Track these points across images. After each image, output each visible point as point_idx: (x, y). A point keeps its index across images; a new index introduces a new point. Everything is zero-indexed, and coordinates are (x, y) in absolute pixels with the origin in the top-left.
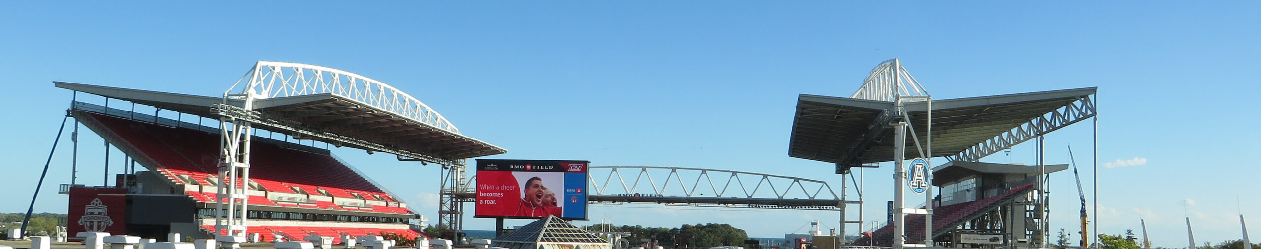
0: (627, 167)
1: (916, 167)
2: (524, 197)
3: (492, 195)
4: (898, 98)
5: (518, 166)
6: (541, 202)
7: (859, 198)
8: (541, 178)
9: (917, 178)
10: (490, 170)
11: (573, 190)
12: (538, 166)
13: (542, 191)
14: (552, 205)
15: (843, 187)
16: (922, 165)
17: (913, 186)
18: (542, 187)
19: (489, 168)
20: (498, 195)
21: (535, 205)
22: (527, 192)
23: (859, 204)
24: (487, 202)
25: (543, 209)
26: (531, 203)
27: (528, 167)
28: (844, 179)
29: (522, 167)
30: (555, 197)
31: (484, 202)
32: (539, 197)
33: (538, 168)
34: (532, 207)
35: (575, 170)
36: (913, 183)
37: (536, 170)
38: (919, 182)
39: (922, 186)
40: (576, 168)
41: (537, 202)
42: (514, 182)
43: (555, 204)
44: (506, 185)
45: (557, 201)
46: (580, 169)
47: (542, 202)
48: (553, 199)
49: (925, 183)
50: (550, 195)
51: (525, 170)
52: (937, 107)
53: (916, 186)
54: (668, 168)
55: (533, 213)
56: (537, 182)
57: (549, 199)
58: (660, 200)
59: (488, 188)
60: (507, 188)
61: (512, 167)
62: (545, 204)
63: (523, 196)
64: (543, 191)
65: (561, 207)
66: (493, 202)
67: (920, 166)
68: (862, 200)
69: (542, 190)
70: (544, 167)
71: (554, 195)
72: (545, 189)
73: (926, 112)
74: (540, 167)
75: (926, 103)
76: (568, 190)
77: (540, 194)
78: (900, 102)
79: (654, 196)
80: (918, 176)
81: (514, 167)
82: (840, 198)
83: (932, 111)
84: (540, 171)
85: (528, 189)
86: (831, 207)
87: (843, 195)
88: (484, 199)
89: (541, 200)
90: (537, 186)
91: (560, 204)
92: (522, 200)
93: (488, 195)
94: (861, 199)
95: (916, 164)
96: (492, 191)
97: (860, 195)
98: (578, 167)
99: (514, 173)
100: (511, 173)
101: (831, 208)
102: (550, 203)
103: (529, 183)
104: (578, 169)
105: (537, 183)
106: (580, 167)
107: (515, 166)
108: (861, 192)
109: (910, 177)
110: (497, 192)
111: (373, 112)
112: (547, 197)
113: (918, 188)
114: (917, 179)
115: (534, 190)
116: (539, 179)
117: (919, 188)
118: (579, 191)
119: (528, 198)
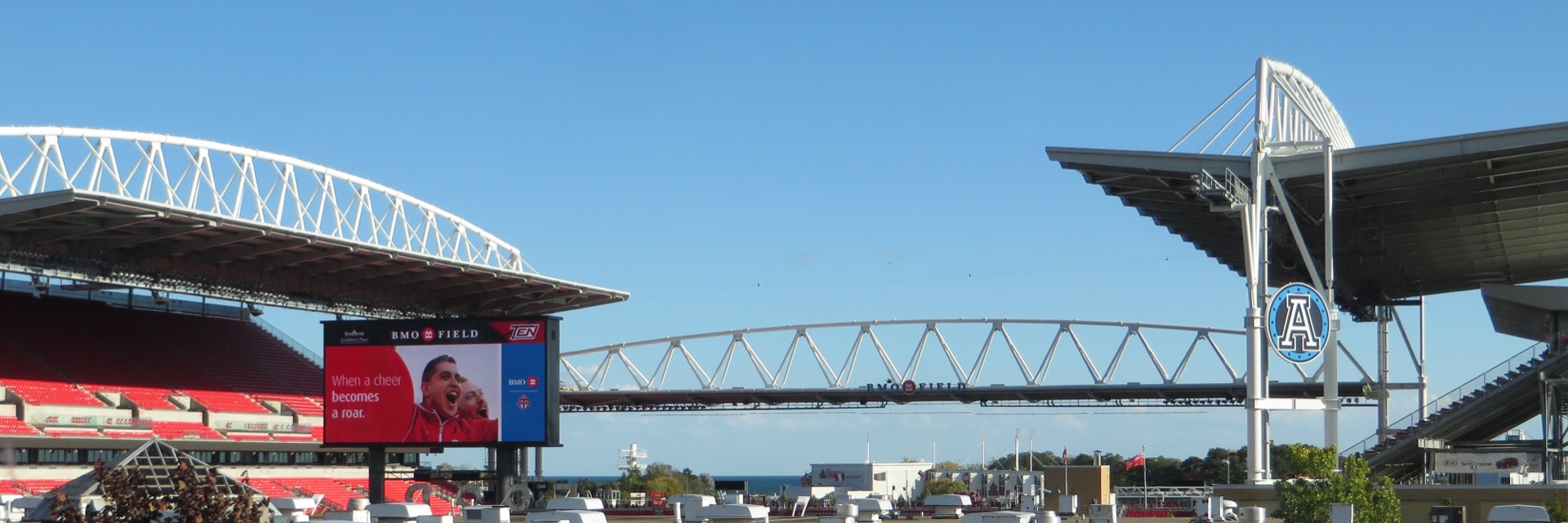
0: (893, 322)
1: (1292, 305)
2: (421, 401)
3: (357, 397)
4: (1258, 148)
5: (407, 333)
6: (455, 410)
7: (1418, 375)
8: (455, 358)
9: (1291, 328)
10: (351, 345)
11: (519, 382)
12: (449, 332)
13: (457, 387)
14: (480, 416)
15: (1382, 352)
16: (1307, 298)
17: (1281, 347)
18: (457, 376)
19: (349, 340)
20: (368, 397)
21: (444, 417)
22: (426, 388)
23: (1417, 391)
24: (347, 414)
25: (460, 423)
26: (435, 412)
27: (429, 335)
28: (1382, 334)
29: (415, 335)
30: (486, 397)
31: (340, 414)
32: (451, 399)
33: (449, 336)
34: (437, 421)
35: (524, 338)
36: (1284, 339)
37: (445, 341)
38: (1299, 339)
39: (1306, 347)
40: (525, 332)
41: (446, 410)
42: (401, 370)
43: (484, 413)
44: (384, 375)
45: (489, 406)
46: (533, 334)
47: (459, 408)
48: (481, 402)
49: (1317, 341)
50: (474, 394)
51: (421, 341)
52: (1347, 165)
53: (1292, 347)
54: (983, 321)
55: (440, 435)
56: (446, 366)
57: (472, 402)
58: (965, 395)
59: (349, 382)
60: (385, 382)
61: (395, 335)
62: (464, 413)
63: (418, 397)
64: (460, 385)
65: (497, 420)
66: (358, 414)
67: (1302, 302)
68: (1425, 381)
69: (456, 383)
70: (460, 334)
71: (481, 394)
72: (463, 380)
73: (1321, 178)
74: (452, 334)
75: (1320, 158)
76: (511, 382)
77: (454, 394)
78: (1261, 157)
79: (946, 386)
80: (1295, 324)
81: (399, 335)
82: (1375, 379)
83: (1336, 175)
84: (451, 341)
85: (430, 383)
86: (1353, 399)
87: (1383, 371)
88: (341, 406)
89: (456, 405)
90: (447, 375)
91: (495, 412)
92: (418, 407)
93: (349, 398)
94: (1421, 379)
95: (1291, 297)
96: (356, 390)
97: (1419, 369)
98: (529, 330)
99: (400, 350)
100: (394, 349)
101: (1353, 402)
102: (474, 412)
103: (430, 370)
104: (530, 335)
105: (445, 370)
106: (533, 329)
107: (402, 333)
108: (1422, 361)
109: (1273, 327)
110: (367, 390)
111: (206, 224)
112: (468, 398)
113: (1297, 352)
114: (1293, 332)
115: (440, 385)
116: (451, 360)
117: (1299, 351)
118: (533, 382)
119: (429, 402)
